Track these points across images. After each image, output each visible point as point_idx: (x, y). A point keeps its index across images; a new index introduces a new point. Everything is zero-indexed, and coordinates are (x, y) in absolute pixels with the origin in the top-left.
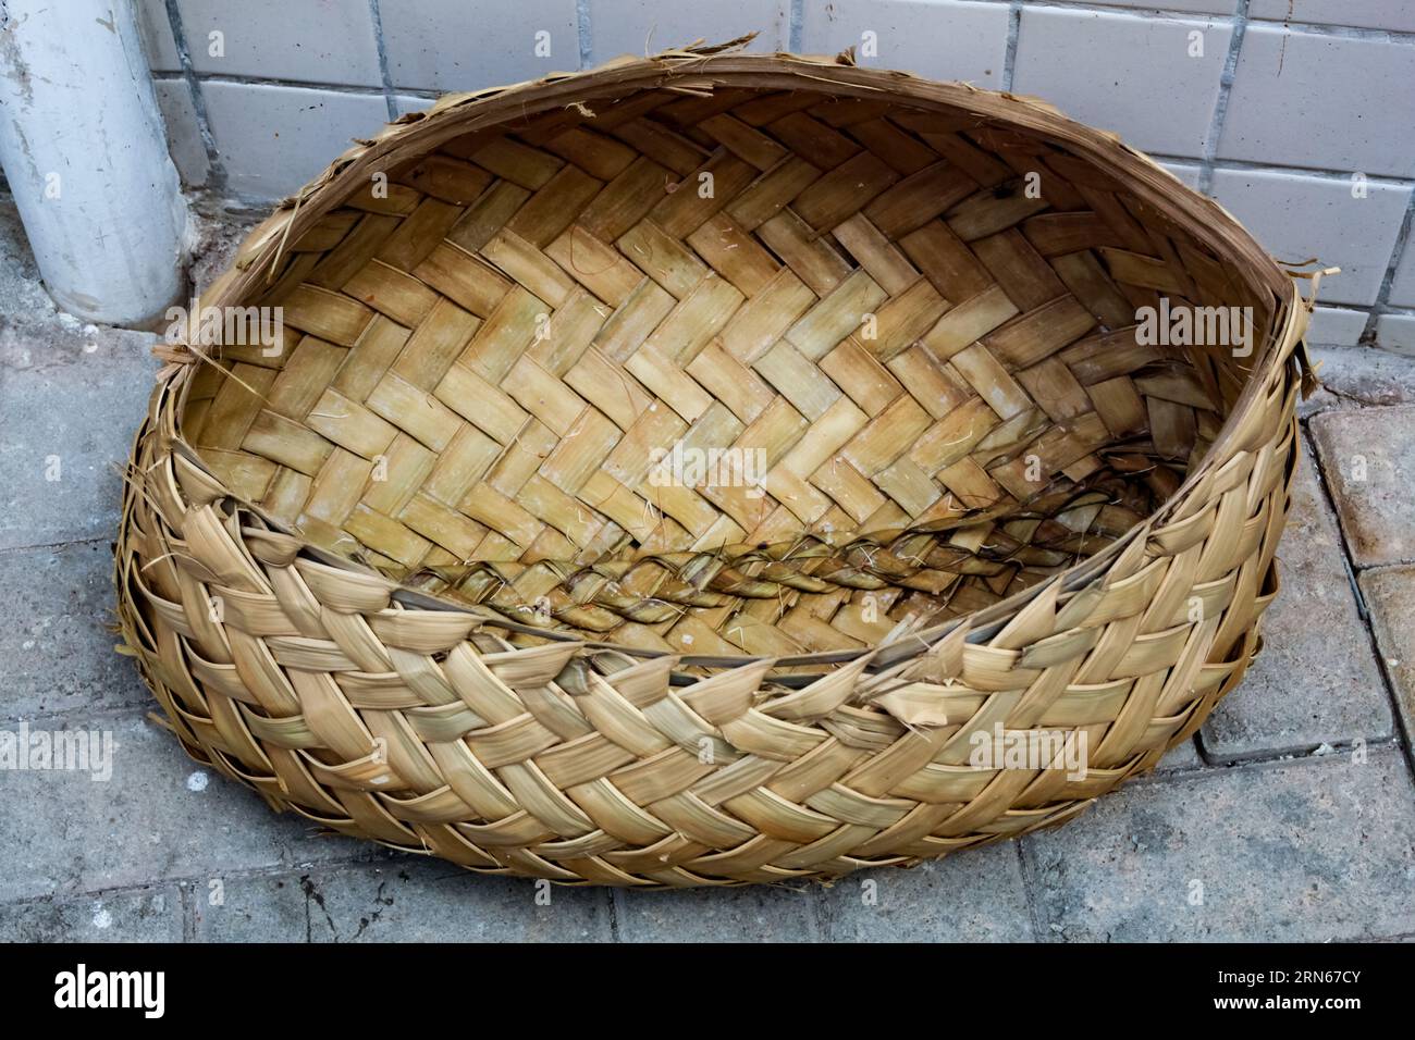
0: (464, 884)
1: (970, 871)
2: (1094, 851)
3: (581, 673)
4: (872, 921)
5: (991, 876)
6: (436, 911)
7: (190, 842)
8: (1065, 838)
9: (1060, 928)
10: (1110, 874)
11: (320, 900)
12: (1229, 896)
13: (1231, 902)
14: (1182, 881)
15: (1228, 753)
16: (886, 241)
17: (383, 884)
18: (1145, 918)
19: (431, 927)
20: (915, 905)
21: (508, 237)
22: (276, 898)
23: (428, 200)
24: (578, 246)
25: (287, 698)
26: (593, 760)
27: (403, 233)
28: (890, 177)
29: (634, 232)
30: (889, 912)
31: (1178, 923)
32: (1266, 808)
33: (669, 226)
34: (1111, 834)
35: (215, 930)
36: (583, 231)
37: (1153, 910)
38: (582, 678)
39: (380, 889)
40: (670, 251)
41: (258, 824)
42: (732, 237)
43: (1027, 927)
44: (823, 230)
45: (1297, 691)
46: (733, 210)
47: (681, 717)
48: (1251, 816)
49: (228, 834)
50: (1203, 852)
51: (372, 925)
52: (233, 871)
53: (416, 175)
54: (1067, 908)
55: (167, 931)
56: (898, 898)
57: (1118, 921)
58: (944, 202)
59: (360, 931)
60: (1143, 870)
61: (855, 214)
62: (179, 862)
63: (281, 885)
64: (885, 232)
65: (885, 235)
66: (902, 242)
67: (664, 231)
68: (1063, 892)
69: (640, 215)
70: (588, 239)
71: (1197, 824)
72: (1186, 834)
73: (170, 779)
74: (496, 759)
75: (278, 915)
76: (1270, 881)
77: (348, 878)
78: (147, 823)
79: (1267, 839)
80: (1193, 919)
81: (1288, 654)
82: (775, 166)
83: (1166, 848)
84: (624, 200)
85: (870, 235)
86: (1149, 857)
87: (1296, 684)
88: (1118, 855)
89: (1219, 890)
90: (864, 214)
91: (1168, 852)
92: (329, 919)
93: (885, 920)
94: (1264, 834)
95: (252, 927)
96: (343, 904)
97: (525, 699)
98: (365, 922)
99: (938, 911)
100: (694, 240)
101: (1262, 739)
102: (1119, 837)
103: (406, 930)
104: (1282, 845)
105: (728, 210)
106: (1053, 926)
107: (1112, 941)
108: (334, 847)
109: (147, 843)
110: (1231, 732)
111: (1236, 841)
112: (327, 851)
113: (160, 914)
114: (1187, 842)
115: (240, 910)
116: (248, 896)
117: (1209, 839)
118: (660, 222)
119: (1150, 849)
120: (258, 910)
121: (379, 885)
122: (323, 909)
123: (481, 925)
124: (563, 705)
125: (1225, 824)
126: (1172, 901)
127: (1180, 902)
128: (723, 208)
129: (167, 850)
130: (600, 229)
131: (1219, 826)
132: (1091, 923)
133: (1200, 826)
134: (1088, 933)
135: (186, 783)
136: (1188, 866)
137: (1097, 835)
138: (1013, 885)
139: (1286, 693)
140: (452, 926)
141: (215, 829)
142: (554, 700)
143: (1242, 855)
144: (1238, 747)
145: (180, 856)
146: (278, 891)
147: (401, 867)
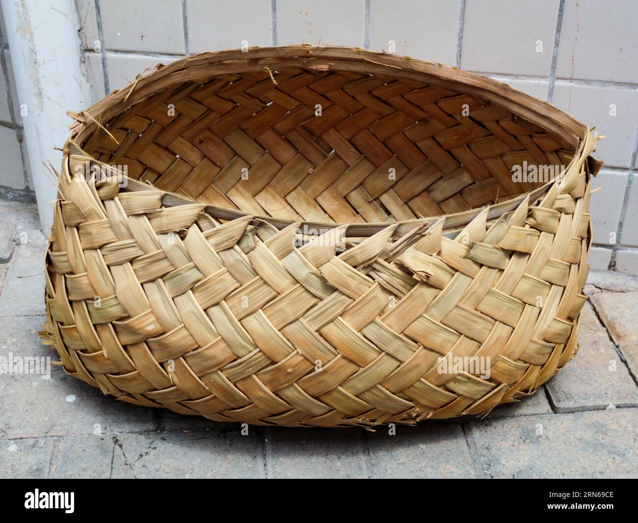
0: (192, 443)
1: (443, 449)
2: (504, 442)
3: (251, 237)
4: (395, 466)
5: (454, 451)
6: (177, 453)
7: (62, 421)
8: (490, 437)
9: (489, 473)
10: (513, 451)
11: (121, 446)
12: (572, 461)
13: (573, 464)
14: (548, 455)
15: (566, 407)
16: (403, 203)
17: (152, 442)
18: (531, 469)
19: (174, 459)
20: (416, 461)
21: (239, 188)
22: (99, 444)
23: (205, 159)
24: (269, 197)
25: (110, 286)
26: (255, 297)
27: (193, 176)
28: (404, 171)
29: (293, 193)
30: (403, 463)
31: (547, 471)
32: (586, 428)
33: (309, 192)
34: (512, 436)
35: (67, 454)
36: (271, 190)
37: (535, 466)
38: (252, 240)
39: (151, 443)
40: (309, 204)
41: (96, 415)
42: (335, 198)
43: (472, 472)
44: (375, 196)
45: (596, 384)
46: (337, 186)
47: (300, 263)
48: (579, 431)
49: (81, 419)
50: (557, 444)
51: (144, 457)
52: (81, 434)
53: (201, 142)
54: (492, 464)
55: (43, 454)
56: (408, 458)
57: (518, 470)
58: (428, 183)
59: (138, 459)
60: (529, 450)
61: (389, 189)
62: (55, 428)
63: (102, 439)
64: (402, 198)
65: (402, 200)
66: (410, 203)
67: (306, 193)
68: (490, 458)
69: (296, 184)
70: (274, 194)
71: (554, 433)
72: (548, 437)
73: (57, 397)
74: (208, 301)
75: (99, 451)
76: (591, 456)
77: (136, 439)
78: (43, 413)
79: (588, 440)
80: (555, 470)
81: (590, 371)
82: (355, 163)
83: (539, 442)
84: (290, 177)
85: (395, 200)
86: (531, 445)
87: (595, 382)
88: (516, 444)
89: (567, 459)
90: (393, 190)
91: (540, 443)
92: (124, 453)
93: (402, 466)
94: (586, 437)
95: (85, 455)
96: (131, 448)
97: (223, 258)
98: (141, 456)
99: (428, 463)
100: (319, 199)
101: (582, 401)
102: (516, 437)
103: (161, 460)
104: (596, 442)
105: (335, 185)
106: (485, 471)
107: (515, 478)
108: (131, 426)
109: (42, 420)
110: (567, 398)
111: (573, 440)
112: (127, 428)
113: (41, 447)
114: (549, 440)
115: (80, 448)
116: (86, 442)
117: (560, 439)
118: (305, 189)
119: (531, 442)
120: (89, 448)
121: (150, 442)
122: (122, 449)
123: (199, 460)
124: (242, 260)
125: (567, 433)
126: (544, 463)
127: (548, 463)
128: (332, 184)
129: (51, 423)
130: (279, 190)
131: (564, 434)
132: (505, 471)
133: (555, 434)
134: (503, 475)
135: (65, 399)
136: (551, 449)
137: (505, 436)
138: (464, 454)
139: (591, 385)
140: (184, 460)
141: (76, 416)
142: (238, 257)
143: (576, 446)
144: (570, 404)
145: (56, 426)
146: (101, 441)
147: (163, 435)
